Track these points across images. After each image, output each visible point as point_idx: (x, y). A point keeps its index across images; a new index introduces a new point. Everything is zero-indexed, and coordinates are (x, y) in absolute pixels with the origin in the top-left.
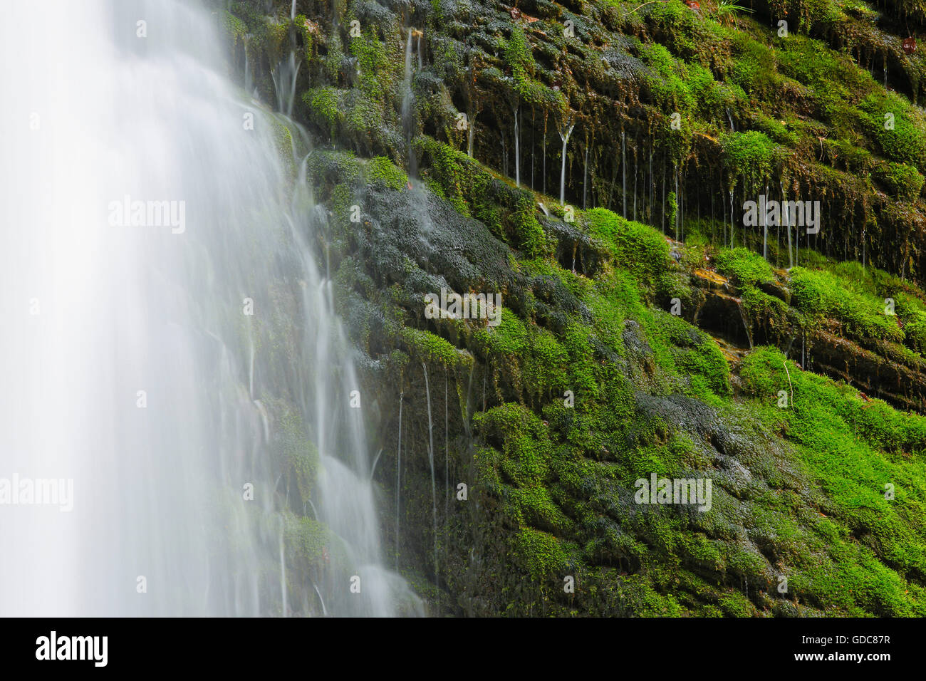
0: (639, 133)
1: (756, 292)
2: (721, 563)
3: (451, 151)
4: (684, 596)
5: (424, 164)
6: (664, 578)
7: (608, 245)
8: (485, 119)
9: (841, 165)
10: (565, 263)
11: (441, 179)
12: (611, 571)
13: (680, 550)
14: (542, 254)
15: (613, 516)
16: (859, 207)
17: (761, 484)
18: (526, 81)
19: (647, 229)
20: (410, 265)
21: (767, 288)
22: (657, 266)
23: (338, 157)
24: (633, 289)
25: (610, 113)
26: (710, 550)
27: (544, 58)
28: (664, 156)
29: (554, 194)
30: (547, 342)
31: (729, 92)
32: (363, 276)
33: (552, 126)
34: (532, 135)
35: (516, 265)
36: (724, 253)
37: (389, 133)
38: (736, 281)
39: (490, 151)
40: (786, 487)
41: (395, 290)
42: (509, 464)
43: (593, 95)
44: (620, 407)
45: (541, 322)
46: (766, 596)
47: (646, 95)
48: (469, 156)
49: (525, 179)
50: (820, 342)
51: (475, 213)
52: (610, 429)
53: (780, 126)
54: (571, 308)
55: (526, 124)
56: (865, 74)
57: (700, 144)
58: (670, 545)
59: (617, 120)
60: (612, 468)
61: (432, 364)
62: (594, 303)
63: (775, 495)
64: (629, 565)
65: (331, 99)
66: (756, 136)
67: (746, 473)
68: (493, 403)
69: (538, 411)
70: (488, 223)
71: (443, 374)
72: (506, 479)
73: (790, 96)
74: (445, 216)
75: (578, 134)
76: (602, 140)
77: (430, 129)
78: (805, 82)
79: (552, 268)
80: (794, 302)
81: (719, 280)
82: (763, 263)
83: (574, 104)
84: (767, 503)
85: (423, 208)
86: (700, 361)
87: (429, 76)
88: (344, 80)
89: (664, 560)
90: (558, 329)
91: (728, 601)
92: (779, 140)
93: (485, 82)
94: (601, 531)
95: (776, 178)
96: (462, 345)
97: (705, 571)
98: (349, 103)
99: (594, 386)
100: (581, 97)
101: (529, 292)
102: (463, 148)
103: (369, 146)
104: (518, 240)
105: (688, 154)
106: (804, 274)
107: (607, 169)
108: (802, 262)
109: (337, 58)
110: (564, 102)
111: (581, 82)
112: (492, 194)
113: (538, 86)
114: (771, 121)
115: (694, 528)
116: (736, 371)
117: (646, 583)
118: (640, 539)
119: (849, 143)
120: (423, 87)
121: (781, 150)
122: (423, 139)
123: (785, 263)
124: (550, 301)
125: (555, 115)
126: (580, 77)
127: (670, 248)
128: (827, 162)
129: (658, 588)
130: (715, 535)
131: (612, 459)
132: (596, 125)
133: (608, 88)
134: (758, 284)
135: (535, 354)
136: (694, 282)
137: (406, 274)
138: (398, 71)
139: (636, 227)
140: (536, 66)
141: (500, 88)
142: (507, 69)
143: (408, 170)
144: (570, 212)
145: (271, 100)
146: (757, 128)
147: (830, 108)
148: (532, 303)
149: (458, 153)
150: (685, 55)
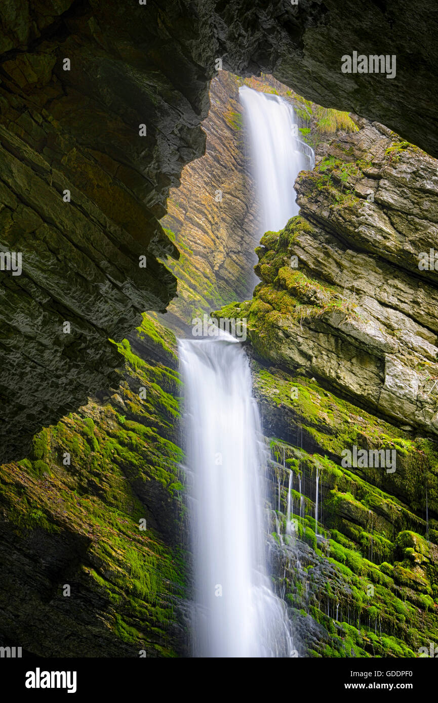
0: (352, 606)
1: (375, 643)
3: (315, 608)
5: (311, 611)
7: (347, 631)
8: (322, 602)
9: (390, 614)
10: (339, 635)
11: (314, 615)
14: (335, 633)
16: (393, 624)
18: (330, 593)
19: (354, 628)
20: (309, 634)
21: (377, 642)
22: (356, 636)
23: (295, 610)
24: (352, 641)
25: (346, 601)
27: (333, 589)
28: (356, 611)
29: (335, 619)
32: (299, 636)
33: (335, 604)
34: (331, 605)
35: (329, 635)
36: (368, 633)
37: (303, 604)
38: (371, 640)
39: (323, 609)
41: (306, 640)
43: (343, 597)
45: (335, 648)
47: (353, 598)
48: (319, 610)
49: (330, 616)
50: (388, 655)
51: (321, 623)
53: (378, 605)
54: (341, 645)
55: (330, 603)
56: (393, 594)
57: (363, 609)
59: (347, 602)
62: (346, 645)
65: (292, 596)
66: (374, 607)
70: (324, 625)
73: (379, 599)
74: (316, 623)
75: (340, 606)
76: (344, 607)
77: (311, 604)
78: (382, 595)
79: (336, 636)
80: (383, 645)
81: (368, 640)
82: (375, 636)
83: (339, 599)
85: (311, 622)
87: (311, 591)
88: (294, 592)
90: (338, 650)
92: (378, 608)
93: (322, 593)
95: (378, 616)
96: (319, 653)
98: (296, 597)
100: (341, 598)
101: (332, 642)
102: (318, 608)
103: (299, 607)
104: (330, 629)
105: (361, 611)
106: (384, 639)
107: (345, 614)
108: (383, 636)
109: (293, 587)
110: (337, 598)
111: (340, 594)
112: (324, 619)
113: (332, 594)
114: (376, 604)
119: (391, 609)
120: (310, 594)
121: (379, 610)
122: (310, 606)
123: (380, 636)
124: (336, 643)
125: (336, 601)
126: (340, 593)
127: (358, 632)
128: (387, 613)
132: (343, 603)
133: (346, 596)
134: (376, 641)
136: (364, 640)
137: (308, 636)
138: (305, 590)
139: (352, 627)
140: (332, 590)
141: (325, 595)
142: (326, 590)
143: (307, 612)
144: (339, 623)
145: (279, 596)
146: (374, 605)
147: (387, 601)
148: (333, 644)
150: (359, 588)
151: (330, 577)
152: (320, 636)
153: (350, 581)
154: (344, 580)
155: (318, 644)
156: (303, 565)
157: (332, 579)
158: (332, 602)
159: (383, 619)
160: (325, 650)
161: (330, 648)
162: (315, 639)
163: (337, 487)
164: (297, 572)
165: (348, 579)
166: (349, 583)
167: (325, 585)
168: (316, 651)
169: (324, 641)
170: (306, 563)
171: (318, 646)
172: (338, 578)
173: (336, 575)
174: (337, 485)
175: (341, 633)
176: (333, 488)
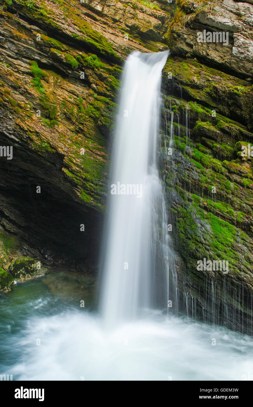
0: (198, 185)
1: (209, 206)
2: (199, 240)
4: (195, 244)
6: (193, 241)
7: (194, 199)
8: (182, 183)
9: (221, 190)
10: (188, 201)
11: (177, 190)
12: (188, 239)
13: (195, 238)
14: (186, 200)
15: (189, 233)
16: (223, 195)
17: (205, 231)
18: (186, 179)
20: (172, 200)
22: (199, 201)
23: (168, 187)
25: (195, 182)
26: (198, 238)
28: (201, 188)
30: (185, 211)
31: (209, 180)
32: (168, 202)
33: (189, 185)
35: (183, 201)
36: (207, 200)
37: (173, 184)
38: (208, 204)
40: (208, 231)
41: (170, 203)
42: (180, 225)
43: (193, 180)
44: (191, 219)
46: (204, 245)
47: (199, 181)
49: (186, 190)
50: (216, 212)
51: (180, 194)
52: (190, 222)
54: (188, 207)
55: (186, 184)
56: (226, 178)
57: (205, 187)
58: (194, 237)
59: (196, 184)
60: (189, 227)
61: (173, 212)
62: (191, 206)
63: (206, 232)
64: (190, 239)
67: (204, 229)
68: (179, 218)
69: (183, 219)
70: (181, 196)
71: (174, 214)
72: (179, 227)
73: (216, 181)
74: (177, 195)
75: (192, 185)
76: (194, 186)
78: (218, 179)
79: (187, 202)
80: (214, 207)
81: (206, 204)
84: (205, 233)
85: (174, 193)
86: (202, 214)
87: (177, 178)
88: (169, 178)
89: (193, 239)
90: (186, 209)
91: (199, 245)
94: (187, 235)
96: (176, 211)
97: (197, 241)
98: (169, 181)
99: (189, 216)
101: (184, 205)
102: (180, 186)
103: (170, 186)
104: (183, 198)
110: (190, 181)
112: (182, 192)
113: (188, 179)
115: (197, 236)
116: (206, 215)
117: (191, 242)
118: (191, 236)
119: (223, 187)
122: (175, 185)
124: (186, 206)
125: (189, 183)
126: (192, 178)
127: (201, 199)
129: (192, 242)
130: (199, 237)
131: (190, 226)
132: (194, 184)
133: (195, 180)
134: (210, 204)
135: (183, 212)
136: (203, 204)
138: (174, 177)
139: (198, 196)
140: (188, 177)
141: (183, 180)
142: (185, 177)
143: (174, 189)
147: (221, 183)
149: (179, 187)
150: (205, 176)
151: (188, 170)
152: (177, 201)
153: (200, 172)
154: (196, 171)
155: (176, 206)
156: (176, 164)
157: (189, 171)
158: (187, 184)
159: (217, 193)
160: (179, 209)
161: (182, 208)
162: (174, 203)
163: (200, 119)
164: (171, 168)
165: (199, 170)
166: (199, 173)
167: (184, 174)
168: (175, 209)
169: (179, 205)
170: (177, 162)
171: (175, 207)
172: (193, 170)
173: (192, 168)
174: (201, 118)
175: (190, 200)
176: (197, 120)
